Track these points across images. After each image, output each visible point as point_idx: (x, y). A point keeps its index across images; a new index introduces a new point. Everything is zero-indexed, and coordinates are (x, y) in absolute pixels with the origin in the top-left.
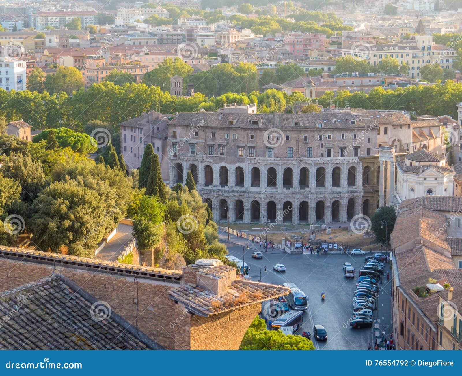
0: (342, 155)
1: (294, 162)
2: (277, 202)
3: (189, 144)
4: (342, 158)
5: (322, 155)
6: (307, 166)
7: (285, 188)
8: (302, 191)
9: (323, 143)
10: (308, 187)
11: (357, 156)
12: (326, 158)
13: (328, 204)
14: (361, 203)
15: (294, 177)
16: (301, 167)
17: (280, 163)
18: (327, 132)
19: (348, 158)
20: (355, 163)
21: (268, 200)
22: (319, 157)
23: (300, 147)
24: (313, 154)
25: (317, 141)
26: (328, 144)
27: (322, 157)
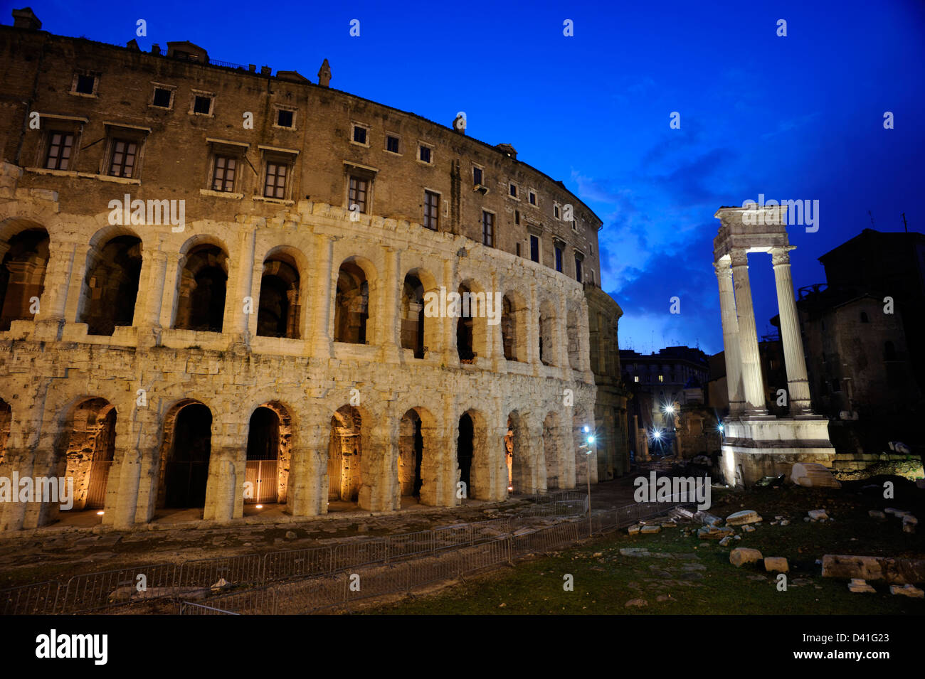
0: (560, 266)
1: (445, 251)
4: (559, 275)
5: (518, 246)
6: (478, 278)
7: (410, 352)
8: (467, 366)
9: (519, 209)
11: (581, 279)
12: (528, 263)
17: (396, 241)
18: (527, 182)
19: (568, 280)
20: (577, 301)
21: (336, 404)
22: (513, 253)
23: (463, 202)
24: (497, 237)
25: (506, 199)
26: (531, 220)
27: (518, 255)
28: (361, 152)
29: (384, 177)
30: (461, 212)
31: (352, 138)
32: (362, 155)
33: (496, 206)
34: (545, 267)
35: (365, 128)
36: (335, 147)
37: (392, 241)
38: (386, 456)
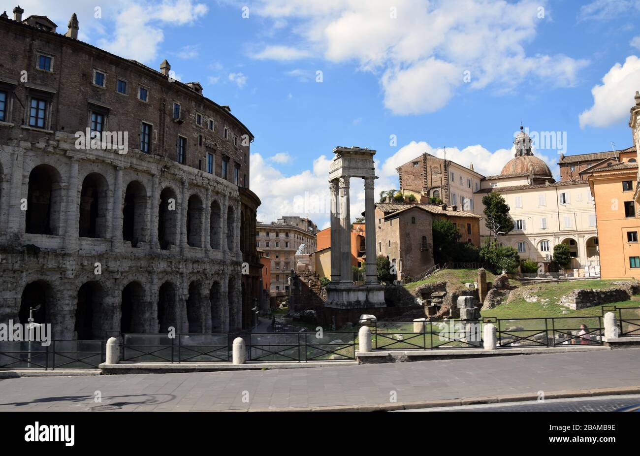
1: (154, 168)
2: (107, 285)
4: (225, 181)
5: (200, 162)
7: (129, 243)
8: (164, 252)
9: (202, 134)
12: (206, 174)
17: (122, 162)
19: (230, 185)
20: (235, 199)
21: (81, 281)
22: (197, 168)
23: (167, 131)
24: (187, 156)
25: (194, 127)
26: (209, 141)
27: (200, 169)
28: (100, 93)
29: (115, 113)
30: (165, 139)
31: (94, 82)
32: (100, 95)
33: (187, 133)
34: (215, 177)
35: (102, 73)
36: (82, 88)
37: (119, 162)
38: (115, 316)
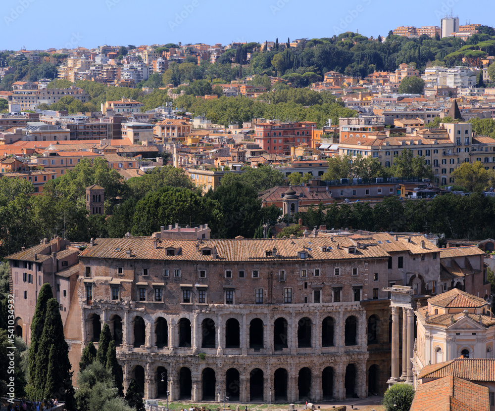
0: (337, 299)
1: (266, 311)
2: (240, 370)
3: (111, 285)
4: (336, 304)
5: (306, 299)
6: (284, 316)
7: (253, 350)
8: (277, 352)
9: (308, 282)
10: (286, 346)
11: (359, 300)
12: (312, 304)
13: (317, 372)
14: (365, 370)
15: (265, 332)
16: (276, 318)
17: (245, 312)
18: (313, 266)
19: (345, 304)
20: (356, 311)
21: (227, 368)
22: (303, 303)
23: (274, 289)
24: (294, 298)
25: (299, 279)
26: (315, 284)
27: (306, 303)
28: (229, 281)
29: (239, 289)
30: (273, 293)
31: (226, 277)
33: (292, 285)
34: (323, 304)
35: (230, 271)
36: (220, 281)
